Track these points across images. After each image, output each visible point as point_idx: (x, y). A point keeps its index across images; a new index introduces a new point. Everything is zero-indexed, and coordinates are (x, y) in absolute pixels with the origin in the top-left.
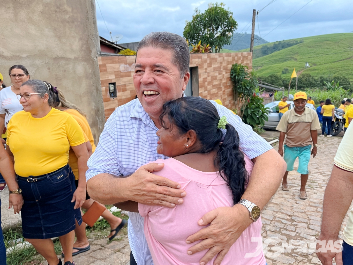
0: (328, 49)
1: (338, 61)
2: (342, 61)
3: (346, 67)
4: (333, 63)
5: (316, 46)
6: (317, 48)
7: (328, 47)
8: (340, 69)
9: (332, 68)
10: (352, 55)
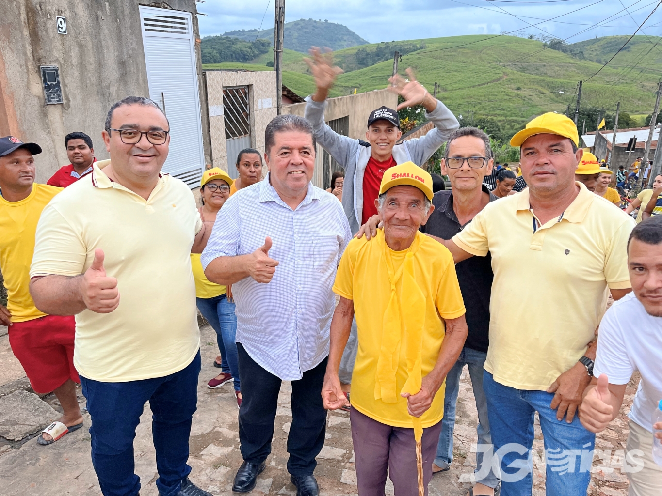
0: (464, 62)
1: (479, 85)
2: (486, 85)
3: (492, 95)
4: (472, 88)
5: (445, 57)
6: (447, 60)
7: (465, 60)
8: (482, 98)
9: (471, 97)
10: (501, 75)
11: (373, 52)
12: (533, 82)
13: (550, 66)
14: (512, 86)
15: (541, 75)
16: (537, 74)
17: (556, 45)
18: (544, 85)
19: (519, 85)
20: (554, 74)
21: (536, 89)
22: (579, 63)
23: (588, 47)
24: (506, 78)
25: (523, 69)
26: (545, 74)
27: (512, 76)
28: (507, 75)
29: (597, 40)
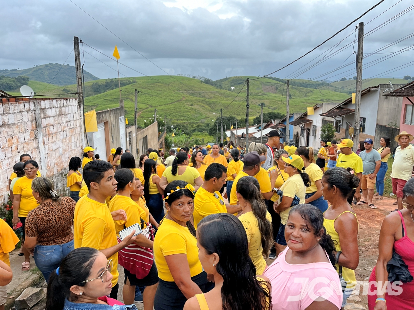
0: (160, 91)
1: (170, 103)
2: (174, 103)
3: (178, 109)
4: (167, 105)
5: (149, 87)
6: (150, 89)
8: (173, 111)
9: (167, 110)
10: (181, 98)
11: (103, 85)
12: (199, 101)
13: (206, 93)
14: (188, 103)
15: (202, 97)
16: (200, 97)
17: (207, 82)
18: (204, 103)
19: (192, 103)
20: (208, 97)
21: (201, 105)
22: (220, 91)
23: (223, 83)
24: (184, 99)
25: (192, 94)
26: (204, 97)
27: (187, 98)
28: (185, 98)
29: (227, 79)
